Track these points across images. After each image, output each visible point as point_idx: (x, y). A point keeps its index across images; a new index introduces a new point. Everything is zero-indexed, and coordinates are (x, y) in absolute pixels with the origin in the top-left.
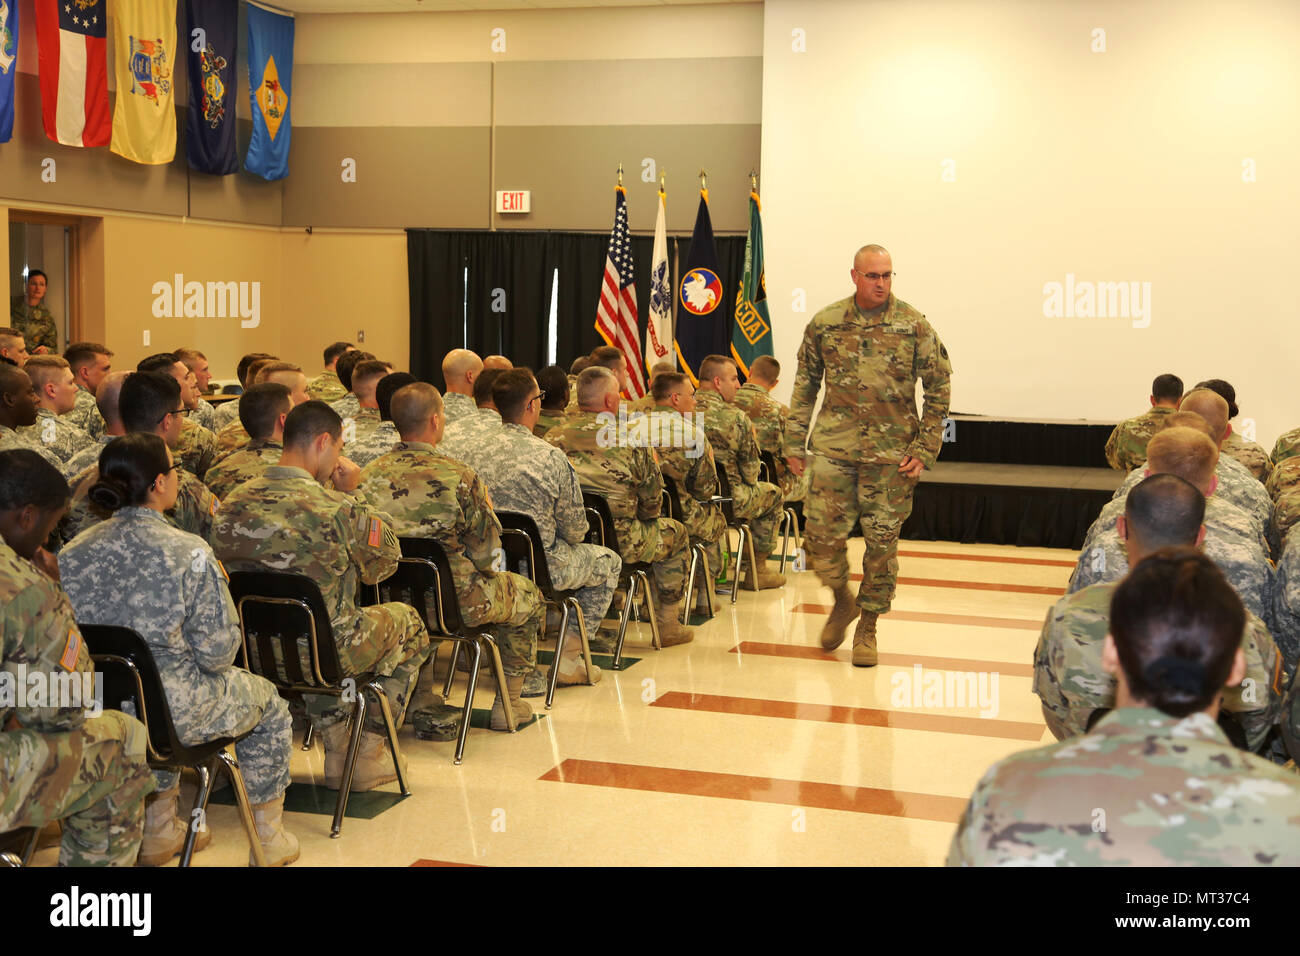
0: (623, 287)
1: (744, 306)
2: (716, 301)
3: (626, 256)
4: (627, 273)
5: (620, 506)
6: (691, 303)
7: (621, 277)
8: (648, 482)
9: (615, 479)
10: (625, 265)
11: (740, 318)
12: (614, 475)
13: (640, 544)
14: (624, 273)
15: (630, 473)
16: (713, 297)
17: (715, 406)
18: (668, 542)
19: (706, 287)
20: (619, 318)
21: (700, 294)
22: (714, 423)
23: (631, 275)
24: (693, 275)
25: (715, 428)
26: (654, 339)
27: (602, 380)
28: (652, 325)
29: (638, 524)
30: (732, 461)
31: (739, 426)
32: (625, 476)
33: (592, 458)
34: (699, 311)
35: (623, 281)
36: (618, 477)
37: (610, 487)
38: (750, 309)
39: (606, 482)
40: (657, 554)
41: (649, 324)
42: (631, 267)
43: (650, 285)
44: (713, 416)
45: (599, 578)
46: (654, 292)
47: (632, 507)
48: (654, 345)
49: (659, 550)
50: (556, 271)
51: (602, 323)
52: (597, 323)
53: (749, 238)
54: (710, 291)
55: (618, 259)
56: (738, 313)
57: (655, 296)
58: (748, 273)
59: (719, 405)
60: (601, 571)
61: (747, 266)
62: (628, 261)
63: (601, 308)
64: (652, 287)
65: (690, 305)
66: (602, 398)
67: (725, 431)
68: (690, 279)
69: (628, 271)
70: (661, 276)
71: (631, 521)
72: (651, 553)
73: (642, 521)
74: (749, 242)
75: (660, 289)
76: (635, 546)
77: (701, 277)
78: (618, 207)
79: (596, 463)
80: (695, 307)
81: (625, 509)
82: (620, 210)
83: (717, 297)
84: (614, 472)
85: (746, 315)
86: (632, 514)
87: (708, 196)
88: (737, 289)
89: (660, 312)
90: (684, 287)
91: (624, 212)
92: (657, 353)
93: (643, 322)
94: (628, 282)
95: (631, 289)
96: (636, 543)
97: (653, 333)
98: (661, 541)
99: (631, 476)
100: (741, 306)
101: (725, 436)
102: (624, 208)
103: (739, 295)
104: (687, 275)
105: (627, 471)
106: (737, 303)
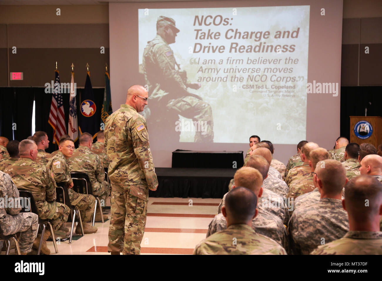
0: (59, 107)
1: (104, 114)
2: (94, 112)
3: (60, 96)
4: (60, 102)
5: (37, 196)
6: (85, 113)
7: (58, 103)
8: (49, 186)
9: (34, 185)
10: (59, 99)
11: (103, 118)
12: (34, 183)
13: (47, 211)
14: (59, 102)
15: (41, 182)
16: (93, 110)
17: (88, 153)
18: (60, 212)
19: (90, 106)
20: (57, 118)
21: (88, 109)
22: (87, 159)
23: (62, 103)
24: (85, 102)
25: (88, 161)
26: (71, 126)
27: (29, 144)
28: (70, 121)
29: (46, 203)
30: (93, 174)
31: (97, 160)
32: (39, 183)
33: (24, 177)
34: (87, 115)
35: (59, 105)
36: (36, 184)
37: (32, 189)
38: (106, 114)
39: (30, 187)
40: (55, 216)
41: (69, 121)
42: (62, 100)
43: (69, 106)
44: (87, 156)
45: (26, 228)
46: (70, 109)
47: (43, 196)
48: (71, 128)
49: (56, 214)
50: (34, 102)
51: (51, 121)
52: (49, 121)
53: (105, 89)
54: (91, 108)
55: (56, 97)
56: (102, 116)
57: (71, 110)
58: (105, 101)
59: (89, 152)
60: (26, 225)
61: (105, 99)
62: (60, 97)
63: (50, 116)
64: (70, 107)
65: (84, 113)
66: (29, 152)
67: (92, 162)
68: (84, 104)
69: (60, 101)
70: (73, 103)
71: (43, 202)
72: (52, 215)
73: (48, 202)
74: (105, 90)
75: (73, 108)
76: (45, 212)
77: (88, 103)
78: (56, 78)
79: (26, 179)
80: (86, 114)
81: (40, 197)
82: (57, 79)
83: (94, 110)
84: (34, 182)
85: (105, 117)
86: (43, 198)
87: (90, 74)
88: (102, 107)
89: (73, 116)
90: (82, 107)
91: (58, 80)
92: (72, 131)
93: (67, 120)
94: (61, 105)
95: (62, 108)
96: (45, 211)
97: (71, 124)
98: (57, 211)
99: (42, 184)
100: (103, 113)
101: (92, 164)
102: (58, 78)
103: (102, 109)
104: (83, 103)
105: (40, 181)
106: (102, 112)
